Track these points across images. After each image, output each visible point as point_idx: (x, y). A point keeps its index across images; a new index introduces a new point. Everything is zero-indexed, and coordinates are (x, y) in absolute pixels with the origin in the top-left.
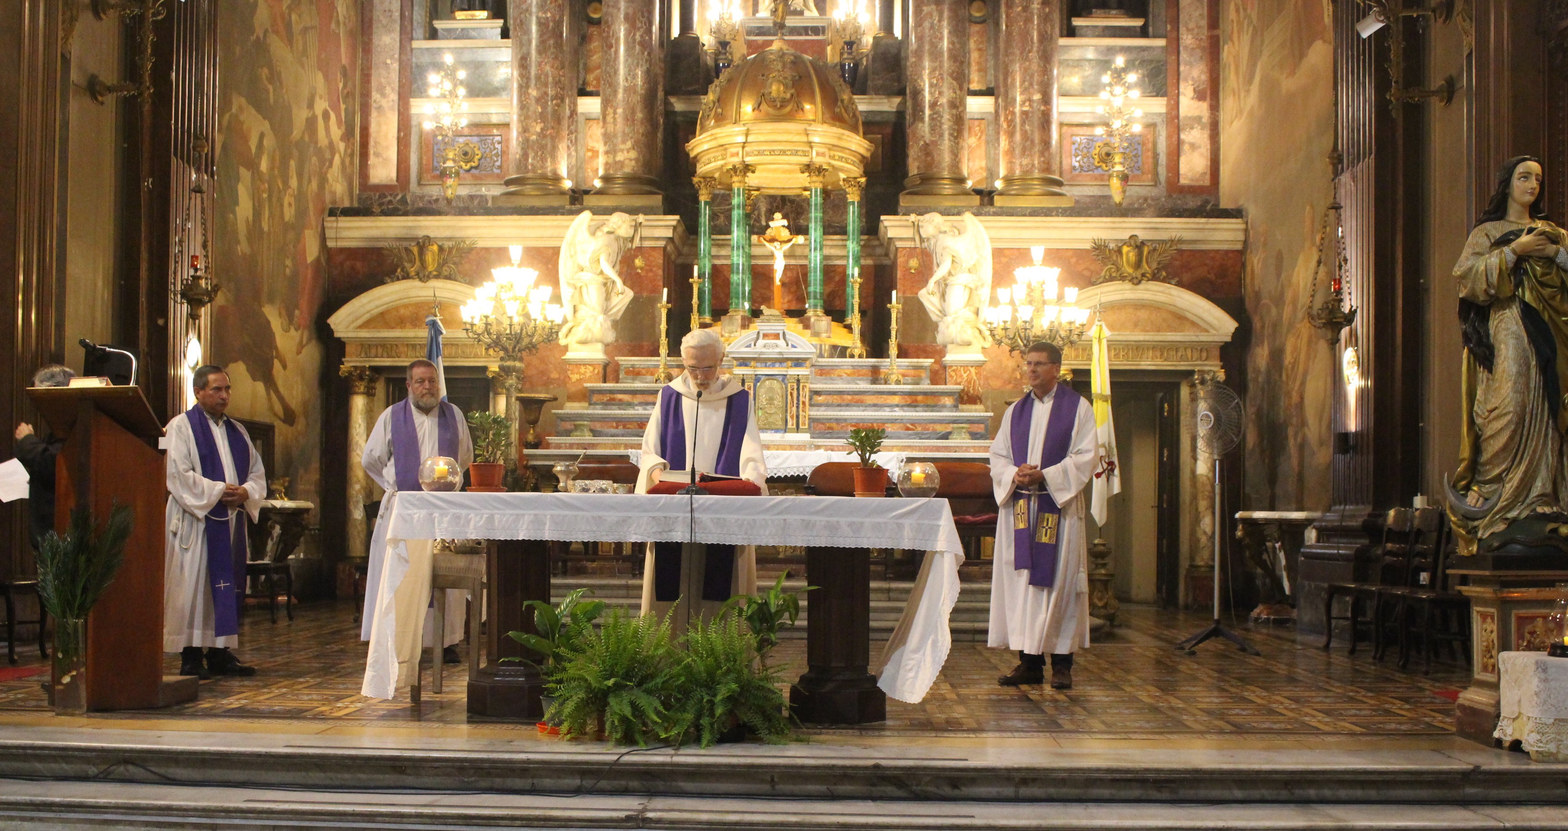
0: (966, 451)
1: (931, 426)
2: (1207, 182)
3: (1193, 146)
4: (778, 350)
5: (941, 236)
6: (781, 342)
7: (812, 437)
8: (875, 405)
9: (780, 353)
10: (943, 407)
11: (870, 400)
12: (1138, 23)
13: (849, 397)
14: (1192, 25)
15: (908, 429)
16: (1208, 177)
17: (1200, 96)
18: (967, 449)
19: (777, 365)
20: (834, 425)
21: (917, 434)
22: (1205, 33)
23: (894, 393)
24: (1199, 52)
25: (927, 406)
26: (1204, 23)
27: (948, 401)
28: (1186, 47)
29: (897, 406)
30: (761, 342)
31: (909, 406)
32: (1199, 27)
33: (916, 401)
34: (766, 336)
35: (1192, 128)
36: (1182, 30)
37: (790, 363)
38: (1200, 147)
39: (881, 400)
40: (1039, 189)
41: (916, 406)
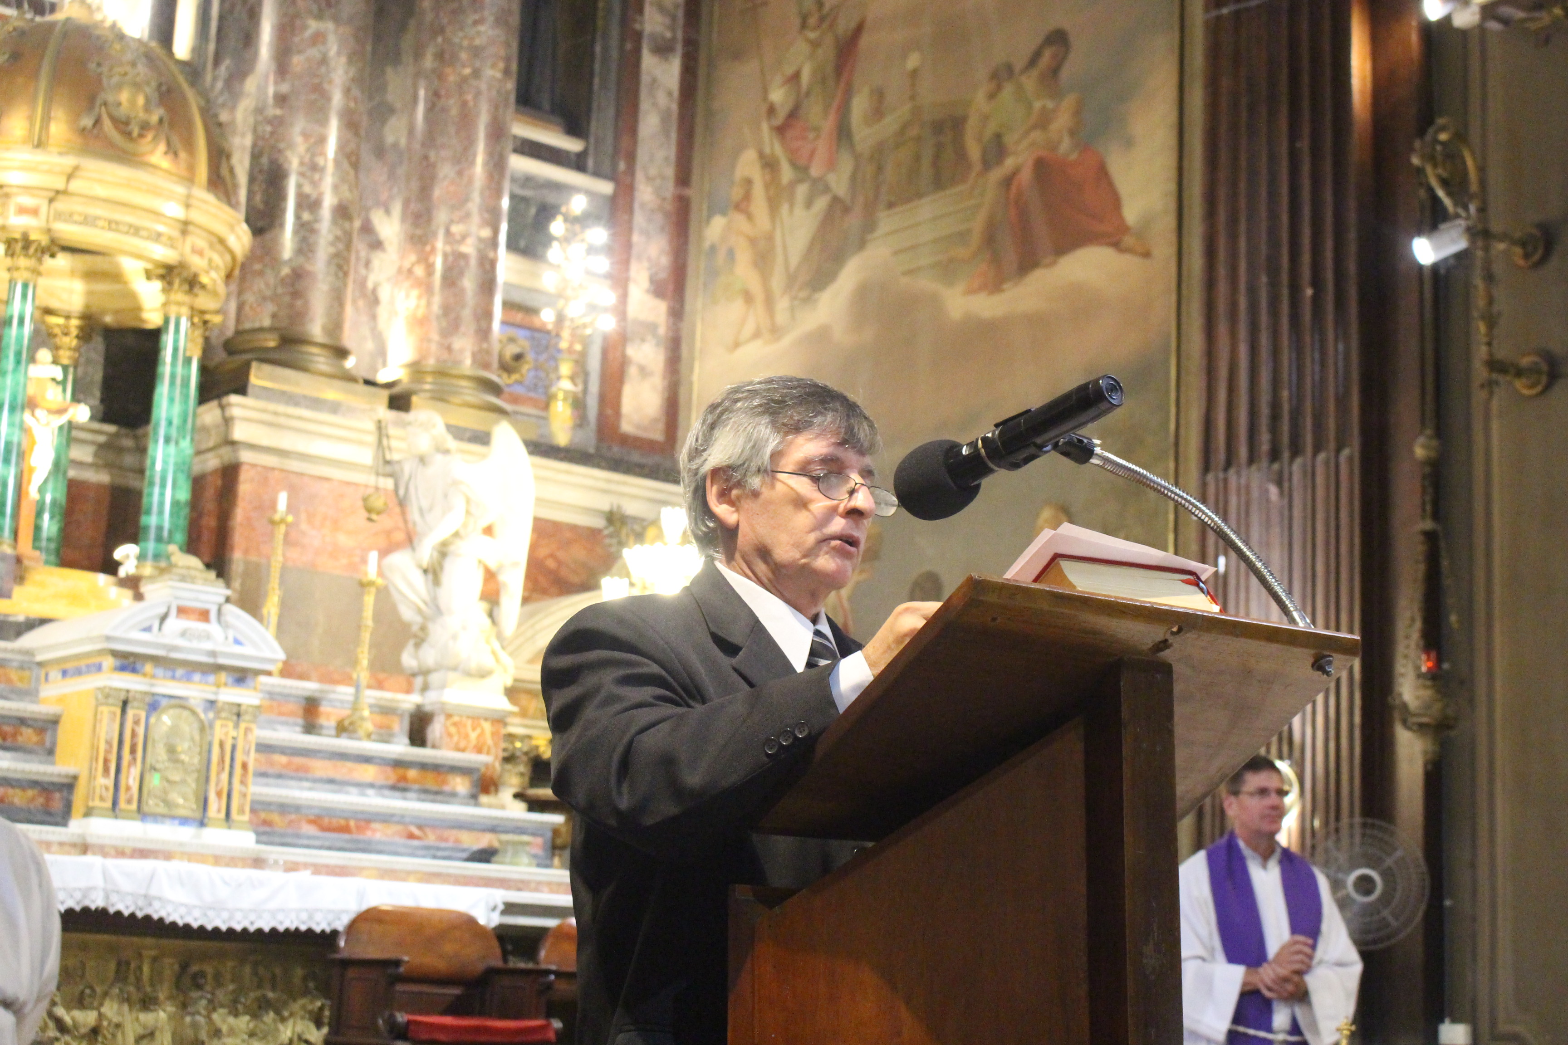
0: (536, 890)
1: (453, 834)
2: (658, 435)
3: (644, 371)
4: (208, 646)
5: (439, 457)
6: (213, 627)
7: (258, 842)
8: (331, 781)
9: (213, 654)
10: (452, 796)
11: (322, 768)
12: (572, 145)
13: (283, 759)
14: (653, 172)
15: (411, 836)
16: (661, 426)
17: (658, 290)
18: (537, 886)
19: (197, 677)
20: (276, 818)
21: (428, 848)
22: (670, 189)
23: (366, 759)
24: (659, 218)
25: (426, 791)
26: (670, 172)
27: (461, 785)
28: (643, 205)
29: (372, 786)
30: (174, 624)
31: (393, 788)
32: (663, 178)
33: (404, 778)
34: (182, 611)
35: (643, 340)
36: (640, 176)
37: (223, 676)
38: (651, 374)
39: (343, 770)
40: (471, 394)
41: (405, 790)
